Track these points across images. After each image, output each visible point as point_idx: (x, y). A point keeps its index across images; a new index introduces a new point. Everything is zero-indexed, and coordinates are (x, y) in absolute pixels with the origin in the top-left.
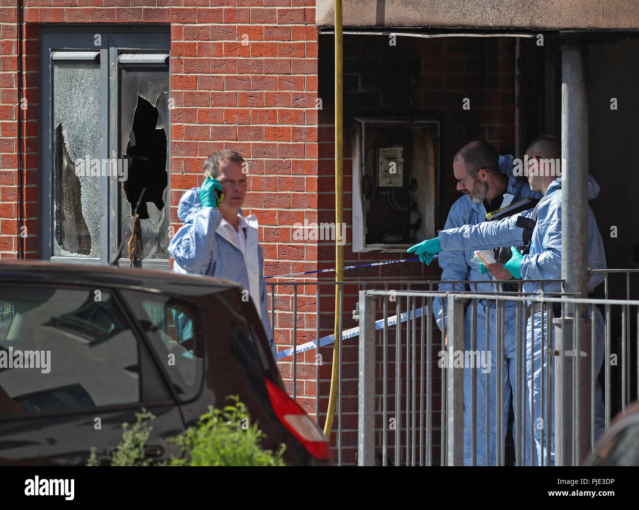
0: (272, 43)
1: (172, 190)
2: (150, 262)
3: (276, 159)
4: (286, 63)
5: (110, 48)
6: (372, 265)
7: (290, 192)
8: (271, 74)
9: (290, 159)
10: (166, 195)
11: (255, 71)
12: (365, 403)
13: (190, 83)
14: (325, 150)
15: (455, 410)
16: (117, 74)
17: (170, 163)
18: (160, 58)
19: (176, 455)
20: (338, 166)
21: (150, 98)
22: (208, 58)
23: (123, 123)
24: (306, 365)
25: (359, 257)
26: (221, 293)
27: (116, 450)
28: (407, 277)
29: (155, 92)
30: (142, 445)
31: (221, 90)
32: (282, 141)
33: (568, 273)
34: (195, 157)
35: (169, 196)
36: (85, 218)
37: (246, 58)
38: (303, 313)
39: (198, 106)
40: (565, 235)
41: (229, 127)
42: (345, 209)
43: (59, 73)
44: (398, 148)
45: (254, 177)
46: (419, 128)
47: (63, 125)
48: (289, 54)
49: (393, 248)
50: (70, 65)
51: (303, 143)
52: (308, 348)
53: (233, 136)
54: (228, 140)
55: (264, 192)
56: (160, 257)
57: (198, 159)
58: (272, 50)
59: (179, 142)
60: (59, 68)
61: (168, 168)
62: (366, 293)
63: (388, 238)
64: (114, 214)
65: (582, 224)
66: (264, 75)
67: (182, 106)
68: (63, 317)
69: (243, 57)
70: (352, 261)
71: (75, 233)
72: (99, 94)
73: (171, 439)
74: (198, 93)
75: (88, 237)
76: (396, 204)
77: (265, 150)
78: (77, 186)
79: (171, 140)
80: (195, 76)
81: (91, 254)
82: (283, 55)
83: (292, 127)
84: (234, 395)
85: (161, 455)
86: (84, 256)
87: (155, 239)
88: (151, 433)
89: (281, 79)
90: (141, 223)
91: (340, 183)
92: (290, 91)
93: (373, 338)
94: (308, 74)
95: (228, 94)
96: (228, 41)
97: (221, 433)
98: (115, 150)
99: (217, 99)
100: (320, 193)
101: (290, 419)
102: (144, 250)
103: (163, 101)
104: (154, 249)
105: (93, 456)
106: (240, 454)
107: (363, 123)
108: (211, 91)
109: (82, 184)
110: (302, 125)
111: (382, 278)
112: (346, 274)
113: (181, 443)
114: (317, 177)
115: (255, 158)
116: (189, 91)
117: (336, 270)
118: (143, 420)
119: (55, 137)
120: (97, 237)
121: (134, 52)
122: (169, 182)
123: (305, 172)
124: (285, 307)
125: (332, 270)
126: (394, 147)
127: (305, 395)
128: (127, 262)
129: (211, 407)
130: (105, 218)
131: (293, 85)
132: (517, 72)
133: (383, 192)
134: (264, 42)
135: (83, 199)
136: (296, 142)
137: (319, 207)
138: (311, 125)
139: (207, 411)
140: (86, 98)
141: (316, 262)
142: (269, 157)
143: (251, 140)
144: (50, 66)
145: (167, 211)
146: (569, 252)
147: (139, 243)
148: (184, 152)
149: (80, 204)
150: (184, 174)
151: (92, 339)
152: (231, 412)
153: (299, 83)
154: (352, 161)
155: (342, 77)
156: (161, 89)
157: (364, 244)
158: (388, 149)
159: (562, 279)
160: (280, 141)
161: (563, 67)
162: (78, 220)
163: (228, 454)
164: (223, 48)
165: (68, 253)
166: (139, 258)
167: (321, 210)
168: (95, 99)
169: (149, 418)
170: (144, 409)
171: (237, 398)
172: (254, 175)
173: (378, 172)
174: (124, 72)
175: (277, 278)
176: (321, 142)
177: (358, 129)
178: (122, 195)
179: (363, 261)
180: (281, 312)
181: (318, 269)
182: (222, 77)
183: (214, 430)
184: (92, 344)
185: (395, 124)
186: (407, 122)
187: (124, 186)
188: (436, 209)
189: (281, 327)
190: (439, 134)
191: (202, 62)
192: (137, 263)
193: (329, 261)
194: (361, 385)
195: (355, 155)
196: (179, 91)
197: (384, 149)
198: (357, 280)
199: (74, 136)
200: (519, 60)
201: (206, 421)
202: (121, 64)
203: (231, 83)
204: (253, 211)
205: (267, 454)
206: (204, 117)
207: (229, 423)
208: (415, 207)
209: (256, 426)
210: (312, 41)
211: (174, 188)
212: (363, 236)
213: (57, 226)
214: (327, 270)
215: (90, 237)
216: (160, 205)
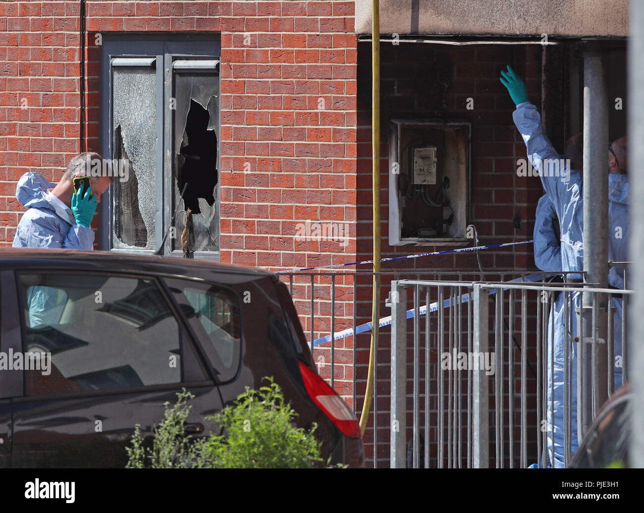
0: (314, 50)
1: (221, 187)
2: (202, 254)
3: (318, 158)
4: (327, 69)
5: (165, 54)
6: (408, 257)
7: (330, 189)
8: (313, 79)
9: (331, 158)
10: (216, 192)
11: (299, 76)
12: (396, 386)
13: (238, 87)
14: (363, 149)
15: (480, 392)
16: (171, 79)
17: (220, 162)
18: (211, 64)
19: (214, 432)
20: (376, 165)
21: (202, 101)
22: (256, 64)
23: (176, 124)
24: (346, 351)
25: (395, 250)
26: (257, 281)
27: (158, 427)
28: (439, 269)
29: (207, 96)
30: (182, 422)
31: (267, 94)
32: (324, 141)
33: (589, 265)
34: (242, 157)
35: (219, 192)
36: (141, 213)
37: (290, 64)
38: (342, 302)
39: (246, 109)
40: (587, 230)
41: (274, 128)
42: (382, 205)
43: (118, 78)
44: (431, 148)
45: (297, 175)
46: (451, 129)
47: (121, 126)
48: (330, 60)
49: (427, 241)
50: (128, 71)
51: (343, 143)
52: (347, 334)
53: (278, 137)
54: (273, 140)
55: (307, 189)
56: (210, 250)
57: (246, 158)
58: (314, 57)
59: (228, 143)
60: (118, 73)
61: (218, 167)
62: (397, 282)
63: (423, 233)
64: (168, 209)
65: (602, 219)
66: (306, 80)
67: (231, 109)
68: (116, 303)
69: (288, 63)
70: (388, 254)
71: (132, 227)
72: (155, 97)
73: (209, 418)
74: (246, 96)
75: (145, 230)
76: (431, 202)
77: (307, 150)
78: (135, 183)
79: (221, 140)
80: (243, 81)
81: (147, 246)
82: (325, 61)
83: (333, 128)
84: (270, 376)
85: (200, 432)
86: (140, 248)
87: (206, 233)
88: (191, 411)
89: (322, 84)
90: (193, 218)
91: (377, 180)
92: (331, 95)
93: (405, 324)
94: (347, 79)
95: (274, 98)
96: (273, 48)
97: (256, 412)
98: (170, 150)
99: (264, 103)
100: (358, 190)
101: (321, 399)
102: (196, 243)
103: (214, 104)
104: (205, 242)
105: (137, 432)
106: (274, 431)
107: (399, 124)
108: (258, 95)
109: (139, 181)
110: (342, 126)
111: (417, 269)
112: (383, 265)
113: (218, 421)
114: (356, 174)
115: (298, 157)
116: (237, 95)
117: (374, 262)
118: (183, 399)
119: (114, 138)
120: (153, 230)
121: (187, 59)
122: (219, 180)
123: (344, 170)
124: (326, 296)
125: (370, 262)
126: (427, 147)
127: (344, 378)
128: (180, 254)
129: (247, 388)
130: (160, 213)
131: (334, 89)
132: (544, 78)
133: (417, 189)
134: (307, 49)
135: (140, 195)
136: (336, 142)
137: (357, 203)
138: (351, 126)
139: (244, 391)
140: (143, 101)
141: (355, 254)
142: (311, 156)
143: (295, 141)
144: (110, 71)
145: (217, 207)
146: (590, 246)
147: (191, 237)
148: (232, 152)
149: (137, 200)
150: (233, 172)
151: (142, 323)
152: (266, 392)
153: (339, 87)
154: (388, 160)
155: (379, 82)
156: (212, 92)
157: (399, 238)
158: (422, 149)
159: (584, 271)
160: (321, 141)
161: (585, 73)
162: (135, 215)
163: (263, 430)
164: (269, 54)
165: (126, 246)
166: (192, 250)
167: (359, 205)
168: (151, 102)
169: (189, 397)
170: (184, 389)
171: (272, 379)
172: (298, 173)
173: (413, 170)
174: (177, 77)
175: (319, 269)
176: (359, 143)
177: (394, 130)
178: (176, 192)
179: (399, 253)
180: (322, 301)
181: (357, 261)
182: (268, 81)
183: (250, 408)
184: (141, 328)
185: (429, 125)
186: (440, 124)
187: (178, 183)
188: (467, 205)
189: (323, 315)
190: (470, 135)
191: (250, 67)
192: (189, 255)
193: (367, 254)
194: (393, 368)
195: (391, 154)
196: (228, 94)
197: (419, 149)
198: (394, 271)
199: (131, 136)
200: (545, 66)
201: (242, 400)
202: (175, 69)
203: (276, 87)
204: (296, 206)
205: (299, 432)
206: (251, 119)
207: (264, 402)
208: (447, 203)
209: (289, 406)
210: (351, 48)
211: (224, 185)
212: (399, 230)
213: (116, 221)
214: (365, 262)
215: (146, 230)
216: (211, 201)
